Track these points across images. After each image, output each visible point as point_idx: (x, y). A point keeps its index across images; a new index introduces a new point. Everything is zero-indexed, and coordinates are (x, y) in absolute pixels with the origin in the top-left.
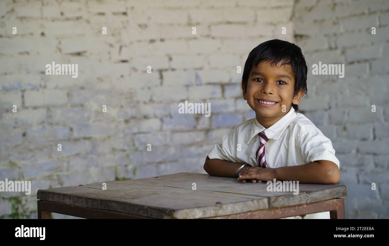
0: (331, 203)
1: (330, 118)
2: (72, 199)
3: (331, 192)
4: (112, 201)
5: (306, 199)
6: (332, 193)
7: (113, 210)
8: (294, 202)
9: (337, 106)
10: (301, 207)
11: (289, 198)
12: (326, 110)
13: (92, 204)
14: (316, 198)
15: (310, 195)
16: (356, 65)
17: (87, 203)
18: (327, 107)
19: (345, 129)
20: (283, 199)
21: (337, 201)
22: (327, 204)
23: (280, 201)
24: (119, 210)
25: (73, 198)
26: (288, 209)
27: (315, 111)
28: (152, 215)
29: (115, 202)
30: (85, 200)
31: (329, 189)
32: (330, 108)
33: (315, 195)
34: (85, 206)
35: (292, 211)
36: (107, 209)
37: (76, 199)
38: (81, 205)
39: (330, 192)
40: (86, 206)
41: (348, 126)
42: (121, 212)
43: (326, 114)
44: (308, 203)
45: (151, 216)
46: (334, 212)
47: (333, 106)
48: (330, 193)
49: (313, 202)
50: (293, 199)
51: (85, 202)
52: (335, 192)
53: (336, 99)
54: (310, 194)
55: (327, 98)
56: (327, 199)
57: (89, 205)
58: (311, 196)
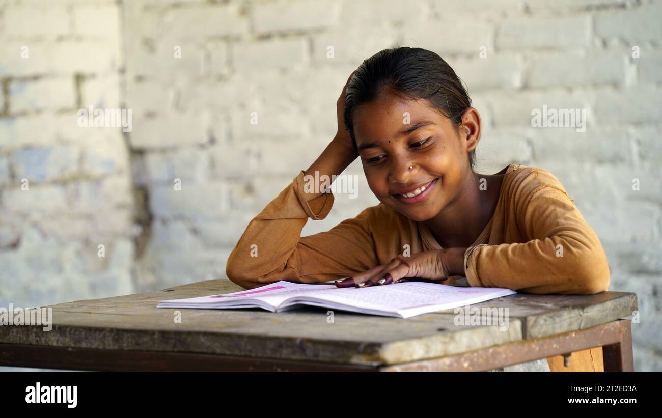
0: (612, 329)
1: (213, 164)
2: (70, 334)
3: (615, 306)
4: (198, 333)
5: (579, 321)
6: (617, 308)
7: (199, 350)
8: (561, 327)
9: (230, 136)
10: (568, 337)
11: (554, 320)
12: (202, 146)
13: (134, 342)
14: (594, 319)
15: (583, 312)
16: (277, 44)
17: (116, 340)
18: (205, 139)
19: (249, 189)
20: (545, 320)
21: (620, 324)
22: (606, 330)
23: (542, 326)
24: (218, 351)
25: (72, 332)
26: (548, 341)
27: (175, 148)
28: (316, 356)
29: (205, 334)
30: (113, 334)
31: (613, 301)
32: (212, 141)
33: (591, 313)
34: (111, 348)
35: (555, 346)
36: (183, 349)
37: (83, 333)
38: (99, 345)
39: (613, 306)
40: (116, 347)
41: (258, 183)
42: (224, 355)
43: (203, 156)
44: (581, 328)
45: (315, 359)
46: (614, 347)
47: (221, 135)
48: (614, 309)
49: (589, 326)
50: (560, 322)
51: (110, 339)
52: (620, 305)
53: (228, 119)
54: (585, 310)
55: (205, 119)
56: (608, 320)
57: (125, 345)
58: (586, 314)
